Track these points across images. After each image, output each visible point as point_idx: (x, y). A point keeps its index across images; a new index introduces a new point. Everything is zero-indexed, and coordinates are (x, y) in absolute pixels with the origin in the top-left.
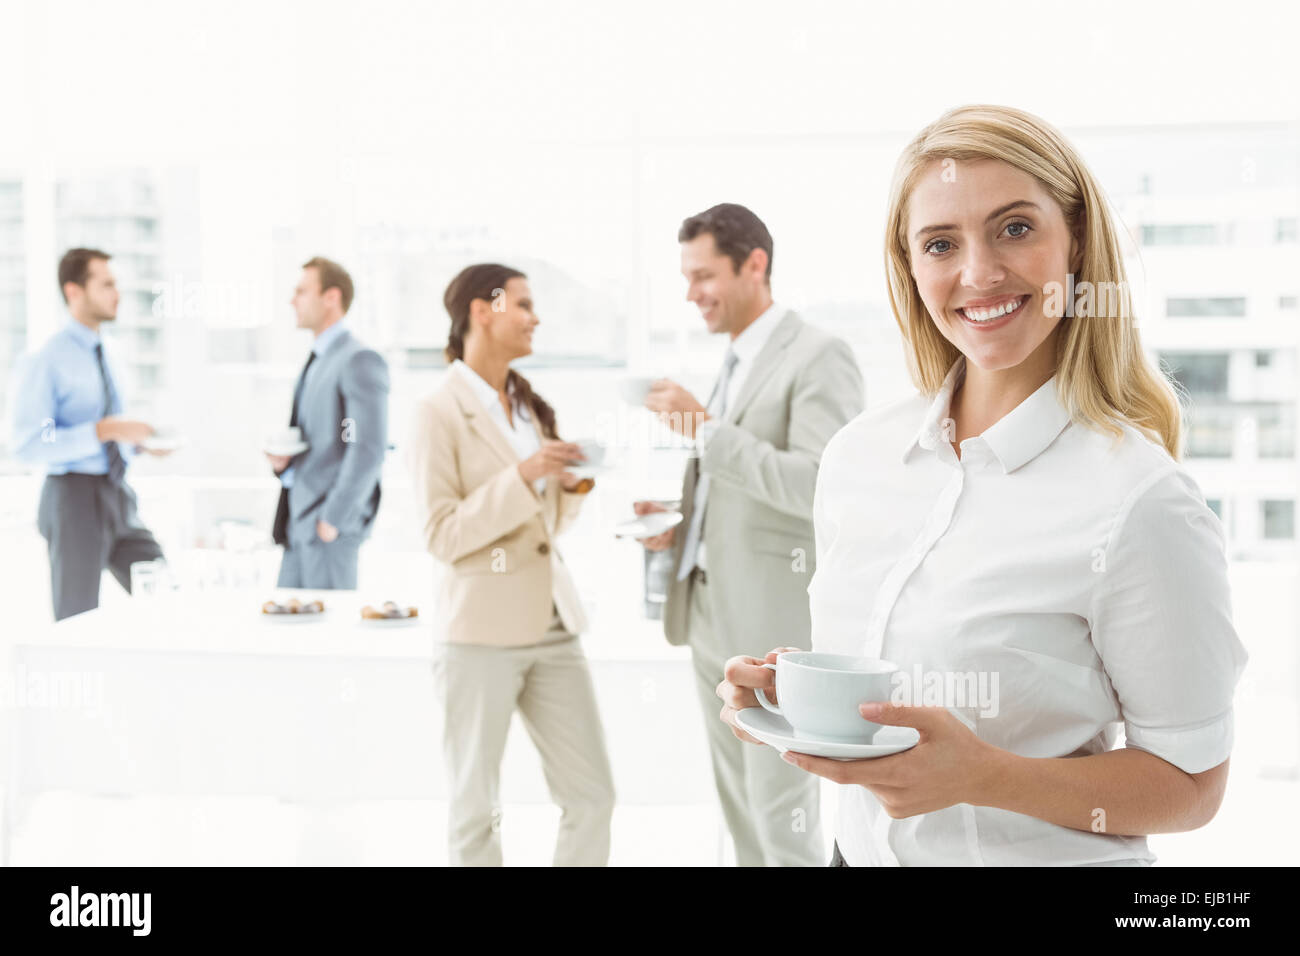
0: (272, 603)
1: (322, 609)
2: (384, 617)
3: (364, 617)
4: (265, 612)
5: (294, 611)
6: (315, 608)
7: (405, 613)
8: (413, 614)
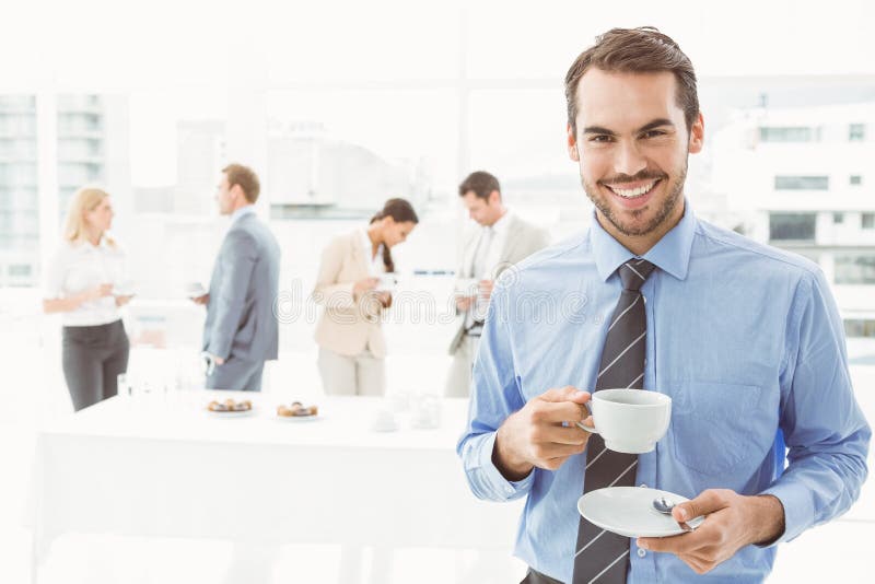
0: (215, 403)
1: (250, 408)
2: (294, 414)
3: (279, 414)
4: (211, 409)
5: (231, 410)
6: (246, 407)
7: (309, 412)
8: (314, 412)
